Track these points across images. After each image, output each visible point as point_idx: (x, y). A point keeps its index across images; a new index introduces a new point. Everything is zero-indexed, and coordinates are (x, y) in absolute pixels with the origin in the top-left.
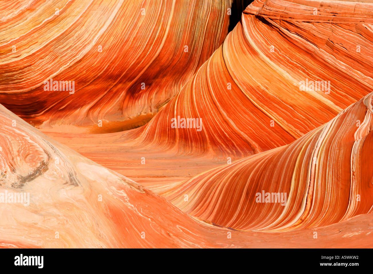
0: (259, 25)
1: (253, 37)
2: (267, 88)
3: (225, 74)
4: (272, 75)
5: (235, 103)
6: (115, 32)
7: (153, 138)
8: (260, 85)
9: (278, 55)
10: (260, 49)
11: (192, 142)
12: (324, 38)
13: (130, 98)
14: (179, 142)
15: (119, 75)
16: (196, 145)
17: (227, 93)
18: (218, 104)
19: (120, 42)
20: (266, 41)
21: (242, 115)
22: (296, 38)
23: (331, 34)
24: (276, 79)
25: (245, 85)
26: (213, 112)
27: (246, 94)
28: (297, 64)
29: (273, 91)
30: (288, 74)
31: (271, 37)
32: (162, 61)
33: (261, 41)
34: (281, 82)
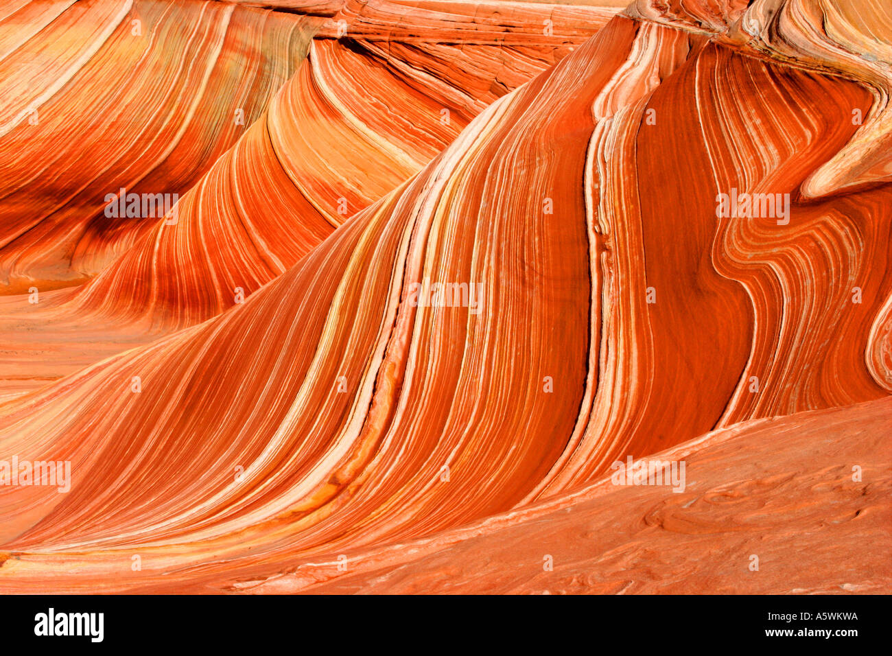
0: (344, 58)
1: (330, 81)
2: (359, 187)
3: (269, 161)
4: (371, 159)
5: (287, 219)
6: (68, 109)
7: (101, 302)
8: (344, 179)
9: (384, 116)
10: (346, 105)
11: (183, 307)
12: (486, 77)
13: (94, 238)
14: (155, 309)
15: (71, 191)
16: (193, 312)
17: (270, 201)
18: (249, 223)
19: (78, 126)
20: (358, 89)
21: (302, 246)
22: (423, 79)
23: (501, 69)
24: (379, 166)
25: (310, 182)
26: (238, 241)
27: (311, 200)
28: (427, 134)
29: (371, 192)
30: (405, 156)
31: (371, 80)
32: (173, 173)
33: (348, 89)
34: (390, 171)
